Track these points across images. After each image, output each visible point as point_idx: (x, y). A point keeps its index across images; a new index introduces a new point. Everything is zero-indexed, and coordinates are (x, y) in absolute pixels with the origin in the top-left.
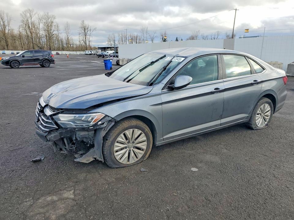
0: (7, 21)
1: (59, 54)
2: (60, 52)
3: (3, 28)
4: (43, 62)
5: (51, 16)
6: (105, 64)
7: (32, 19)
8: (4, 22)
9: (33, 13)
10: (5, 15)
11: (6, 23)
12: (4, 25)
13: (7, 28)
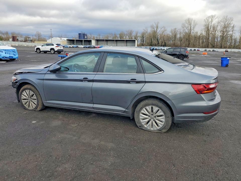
0: (193, 26)
1: (228, 51)
2: (229, 50)
3: (189, 32)
4: (179, 56)
5: (230, 18)
6: (222, 61)
7: (213, 23)
8: (191, 27)
9: (215, 18)
10: (193, 21)
11: (192, 28)
12: (190, 29)
13: (192, 31)
